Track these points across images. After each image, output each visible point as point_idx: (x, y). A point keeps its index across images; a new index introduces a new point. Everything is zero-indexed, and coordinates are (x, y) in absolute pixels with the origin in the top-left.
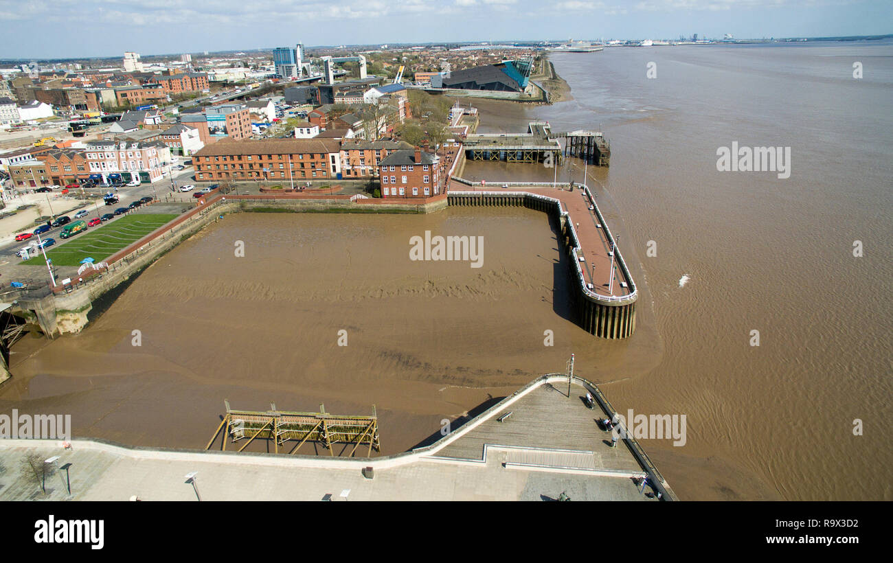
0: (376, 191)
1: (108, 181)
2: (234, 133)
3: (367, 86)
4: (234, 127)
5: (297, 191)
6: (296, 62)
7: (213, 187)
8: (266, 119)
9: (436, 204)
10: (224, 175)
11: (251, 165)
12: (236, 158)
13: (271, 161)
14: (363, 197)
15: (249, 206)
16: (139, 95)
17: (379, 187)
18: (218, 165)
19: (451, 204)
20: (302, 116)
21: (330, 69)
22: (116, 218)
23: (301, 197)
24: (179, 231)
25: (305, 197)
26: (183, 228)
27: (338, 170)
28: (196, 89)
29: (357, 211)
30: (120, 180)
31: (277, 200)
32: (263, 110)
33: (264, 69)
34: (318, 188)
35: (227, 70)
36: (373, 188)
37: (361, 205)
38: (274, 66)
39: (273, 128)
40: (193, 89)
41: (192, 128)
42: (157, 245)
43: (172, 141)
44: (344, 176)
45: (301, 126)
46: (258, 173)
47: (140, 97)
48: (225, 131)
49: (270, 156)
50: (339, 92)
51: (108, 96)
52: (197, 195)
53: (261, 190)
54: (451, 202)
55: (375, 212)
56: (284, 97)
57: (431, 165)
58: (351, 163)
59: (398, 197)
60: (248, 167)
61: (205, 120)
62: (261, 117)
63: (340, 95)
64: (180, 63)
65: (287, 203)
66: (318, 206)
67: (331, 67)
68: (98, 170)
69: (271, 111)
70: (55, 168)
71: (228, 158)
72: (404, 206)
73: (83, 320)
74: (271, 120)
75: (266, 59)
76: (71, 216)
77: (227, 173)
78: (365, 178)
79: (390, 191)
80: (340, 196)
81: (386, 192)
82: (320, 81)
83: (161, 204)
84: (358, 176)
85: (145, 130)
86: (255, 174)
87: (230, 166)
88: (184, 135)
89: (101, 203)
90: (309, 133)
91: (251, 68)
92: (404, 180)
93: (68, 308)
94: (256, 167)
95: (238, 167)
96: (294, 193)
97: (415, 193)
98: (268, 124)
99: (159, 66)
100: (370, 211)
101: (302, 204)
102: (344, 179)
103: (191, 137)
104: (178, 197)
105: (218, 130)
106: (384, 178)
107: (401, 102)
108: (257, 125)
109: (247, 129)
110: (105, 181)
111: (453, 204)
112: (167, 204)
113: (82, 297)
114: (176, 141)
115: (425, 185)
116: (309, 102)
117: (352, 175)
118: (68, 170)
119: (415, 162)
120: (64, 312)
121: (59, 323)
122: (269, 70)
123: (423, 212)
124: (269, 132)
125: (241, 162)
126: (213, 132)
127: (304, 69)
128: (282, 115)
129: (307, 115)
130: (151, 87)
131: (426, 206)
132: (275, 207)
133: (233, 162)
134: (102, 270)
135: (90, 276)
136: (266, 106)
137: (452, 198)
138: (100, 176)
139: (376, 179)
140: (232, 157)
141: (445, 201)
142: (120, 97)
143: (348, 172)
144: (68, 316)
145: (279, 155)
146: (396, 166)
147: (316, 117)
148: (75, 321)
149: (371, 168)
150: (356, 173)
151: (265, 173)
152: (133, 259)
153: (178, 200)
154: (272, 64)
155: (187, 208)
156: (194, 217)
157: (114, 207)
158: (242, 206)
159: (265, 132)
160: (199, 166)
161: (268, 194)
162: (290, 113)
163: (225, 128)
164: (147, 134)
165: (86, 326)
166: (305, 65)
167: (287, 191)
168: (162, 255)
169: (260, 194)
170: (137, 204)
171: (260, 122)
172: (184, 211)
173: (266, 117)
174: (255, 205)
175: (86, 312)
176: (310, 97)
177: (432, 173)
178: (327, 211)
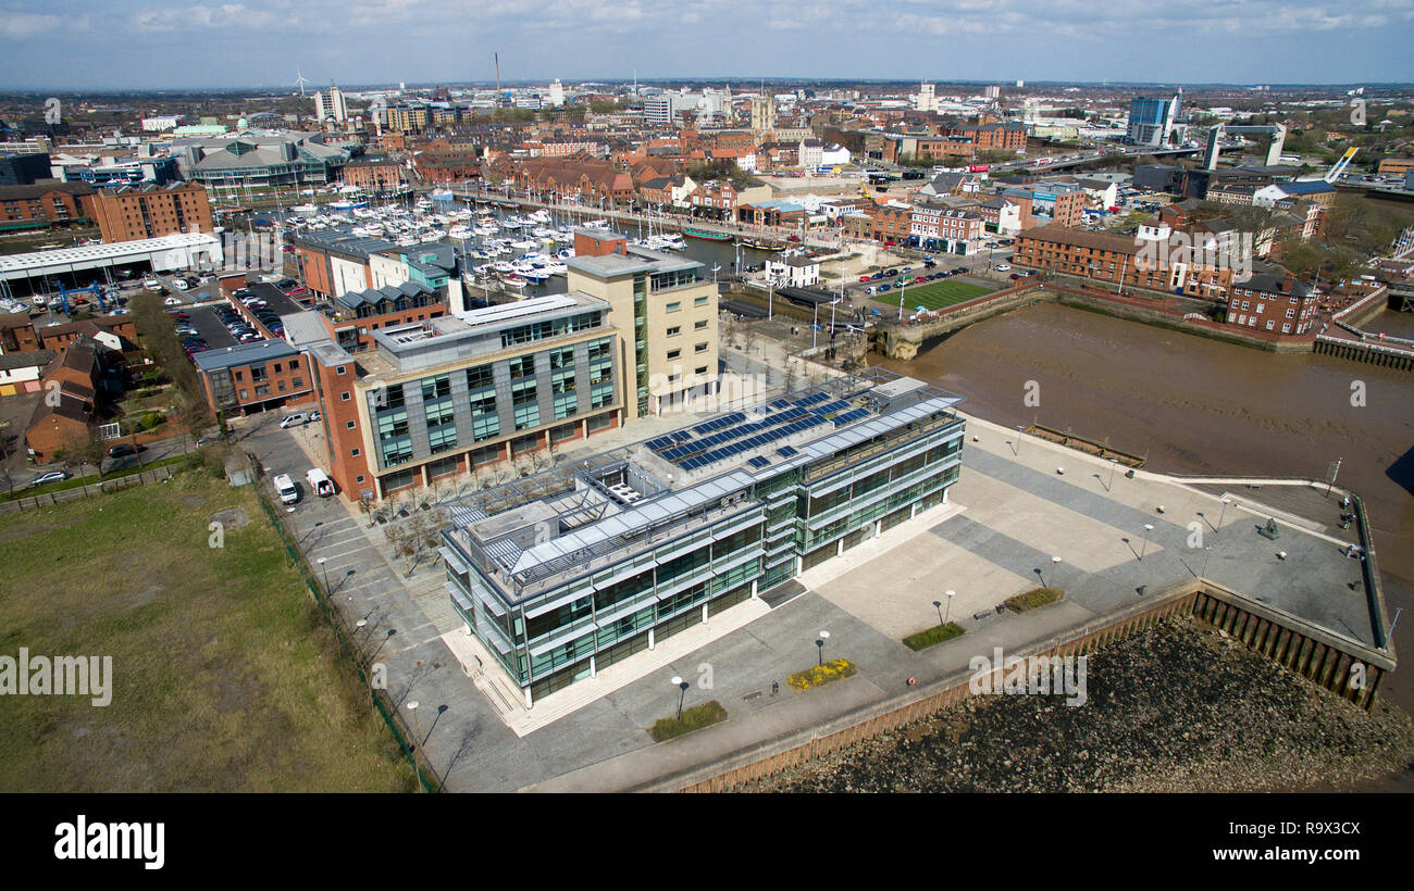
0: (1220, 316)
1: (924, 244)
2: (1062, 217)
3: (1266, 179)
4: (1063, 210)
5: (1124, 296)
6: (1164, 121)
7: (1031, 273)
8: (1100, 206)
9: (1295, 345)
10: (1044, 262)
11: (1077, 258)
12: (1063, 247)
13: (1102, 258)
14: (1201, 317)
15: (1066, 299)
16: (942, 148)
17: (1225, 313)
18: (1041, 251)
19: (1317, 350)
20: (1152, 210)
21: (1216, 141)
22: (936, 281)
23: (1125, 302)
24: (996, 304)
25: (1130, 303)
26: (999, 302)
27: (1180, 284)
28: (1008, 146)
29: (1186, 331)
30: (938, 246)
31: (1099, 300)
32: (1100, 193)
33: (1108, 123)
34: (1151, 298)
35: (1051, 120)
36: (1217, 311)
37: (1196, 326)
38: (1126, 121)
39: (1109, 218)
40: (1004, 146)
41: (1015, 204)
42: (975, 311)
43: (990, 215)
44: (1185, 292)
45: (1148, 224)
46: (1083, 268)
47: (942, 150)
48: (1051, 214)
49: (1103, 252)
50: (1217, 183)
51: (909, 146)
52: (1014, 277)
53: (1083, 286)
54: (1318, 347)
55: (1210, 337)
56: (1131, 176)
57: (1302, 298)
58: (1199, 278)
59: (1245, 326)
60: (1073, 260)
61: (1032, 196)
62: (1095, 202)
63: (1219, 189)
64: (983, 99)
65: (1110, 305)
66: (1145, 315)
67: (1220, 139)
68: (918, 233)
69: (1110, 197)
70: (880, 224)
71: (1055, 246)
72: (1249, 338)
73: (914, 352)
74: (1106, 207)
75: (1114, 105)
76: (899, 269)
77: (1048, 262)
78: (1210, 300)
79: (1237, 319)
80: (1173, 311)
81: (1232, 318)
82: (1194, 155)
83: (975, 277)
84: (1204, 295)
85: (960, 198)
86: (1078, 269)
87: (1054, 255)
88: (1004, 210)
89: (920, 265)
90: (1156, 234)
91: (1087, 119)
92: (1260, 308)
93: (908, 339)
94: (1083, 261)
95: (1062, 257)
96: (1119, 297)
97: (1270, 327)
98: (1102, 212)
99: (953, 101)
100: (1204, 335)
101: (1126, 309)
102: (1185, 295)
103: (1011, 214)
104: (996, 275)
105: (1043, 211)
106: (1234, 302)
107: (1312, 212)
108: (1088, 212)
109: (1076, 215)
110: (921, 245)
111: (1320, 352)
112: (983, 278)
113: (916, 334)
114: (994, 215)
115: (1286, 320)
116: (1167, 189)
117: (1196, 293)
118: (890, 228)
119: (1281, 290)
120: (904, 341)
121: (898, 349)
122: (1115, 127)
123: (1272, 350)
124: (1102, 224)
125: (1066, 252)
126: (1036, 212)
127: (1174, 133)
128: (1123, 204)
129: (1158, 209)
130: (958, 140)
131: (1279, 345)
132: (1095, 306)
133: (1058, 251)
134: (934, 318)
135: (925, 320)
136: (1106, 189)
137: (1321, 344)
138: (918, 238)
139: (1225, 303)
140: (1059, 246)
141: (1310, 345)
142: (920, 149)
143: (1193, 288)
144: (906, 345)
145: (1114, 253)
146: (1254, 291)
147: (1170, 214)
148: (909, 350)
149: (1223, 289)
150: (1202, 292)
151: (1091, 270)
152: (957, 316)
153: (995, 277)
154: (1122, 117)
155: (1004, 286)
156: (1011, 296)
157: (933, 272)
158: (1059, 298)
159: (1097, 222)
160: (1020, 248)
161: (1090, 292)
162: (1134, 202)
163: (1052, 209)
164: (962, 202)
165: (914, 358)
166: (1177, 127)
167: (1112, 293)
168: (978, 321)
169: (1081, 290)
170: (955, 272)
171: (1092, 208)
172: (1001, 289)
173: (1102, 203)
174: (1074, 299)
175: (917, 346)
176: (1170, 182)
177: (1300, 308)
178: (1151, 323)
